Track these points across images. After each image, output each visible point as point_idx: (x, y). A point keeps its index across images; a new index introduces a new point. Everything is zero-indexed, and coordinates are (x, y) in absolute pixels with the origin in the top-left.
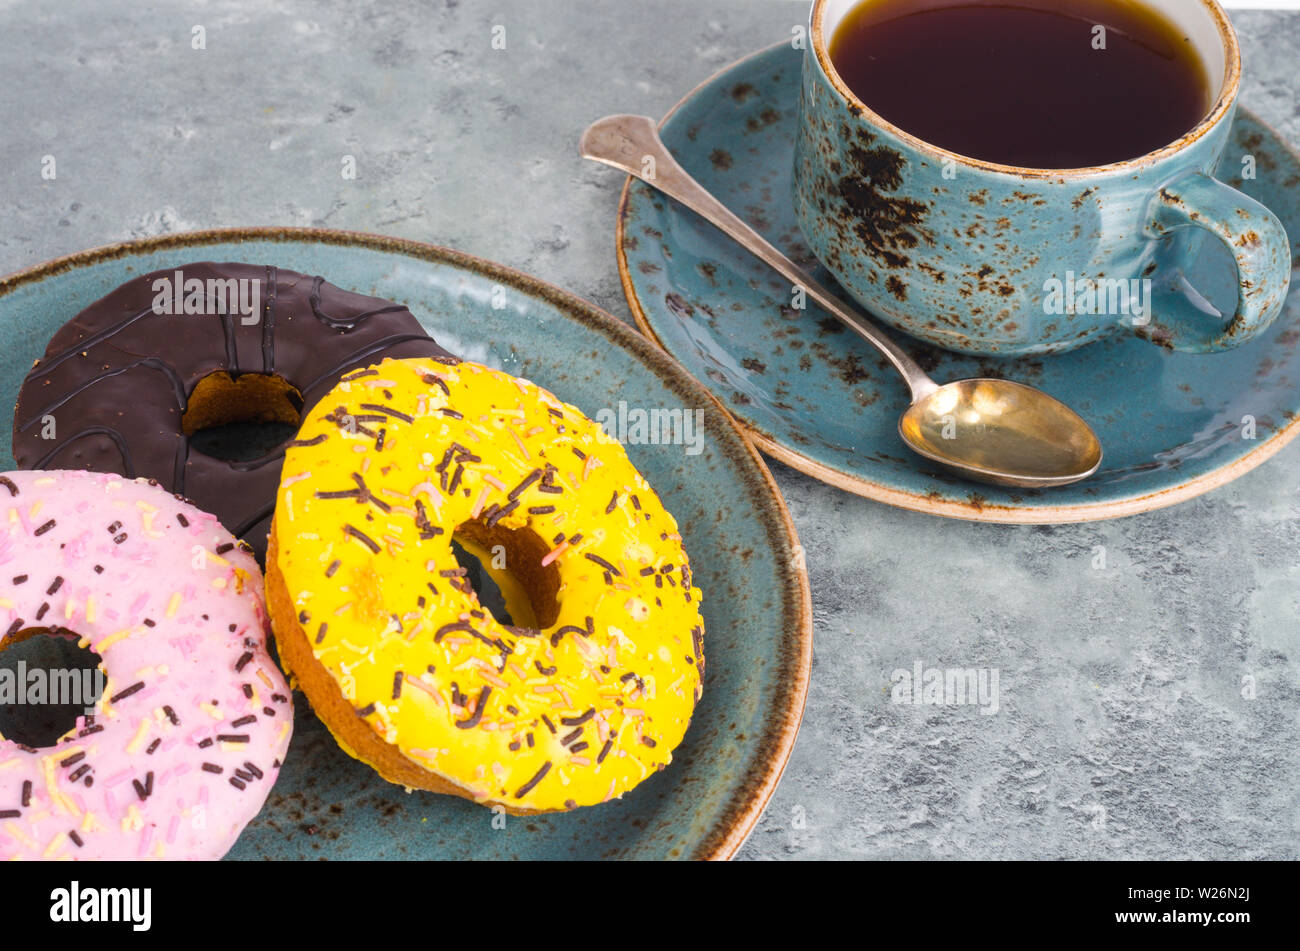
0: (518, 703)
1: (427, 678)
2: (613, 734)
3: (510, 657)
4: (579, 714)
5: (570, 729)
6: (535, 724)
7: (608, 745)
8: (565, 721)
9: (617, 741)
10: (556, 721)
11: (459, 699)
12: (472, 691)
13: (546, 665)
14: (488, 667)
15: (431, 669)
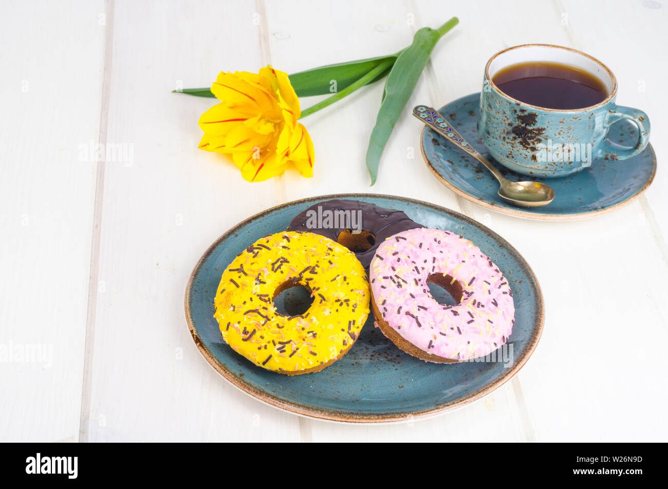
0: (265, 335)
1: (237, 325)
2: (297, 349)
3: (268, 322)
4: (285, 341)
5: (281, 346)
6: (269, 342)
7: (294, 352)
8: (280, 343)
9: (298, 352)
10: (276, 342)
11: (245, 332)
12: (250, 329)
13: (280, 325)
14: (259, 323)
15: (239, 323)
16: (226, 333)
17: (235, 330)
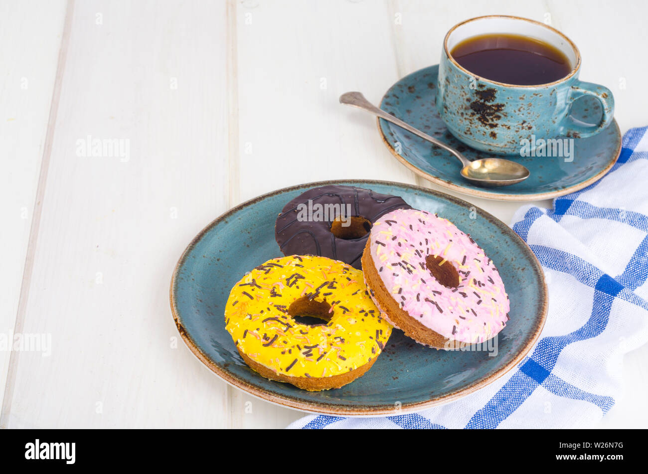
0: (288, 340)
1: (255, 331)
2: (325, 353)
3: (290, 328)
4: (312, 345)
5: (307, 350)
6: (293, 347)
7: (322, 356)
8: (306, 347)
9: (326, 356)
10: (302, 346)
11: (265, 337)
12: (271, 335)
14: (280, 330)
15: (258, 329)
16: (243, 340)
17: (254, 336)
